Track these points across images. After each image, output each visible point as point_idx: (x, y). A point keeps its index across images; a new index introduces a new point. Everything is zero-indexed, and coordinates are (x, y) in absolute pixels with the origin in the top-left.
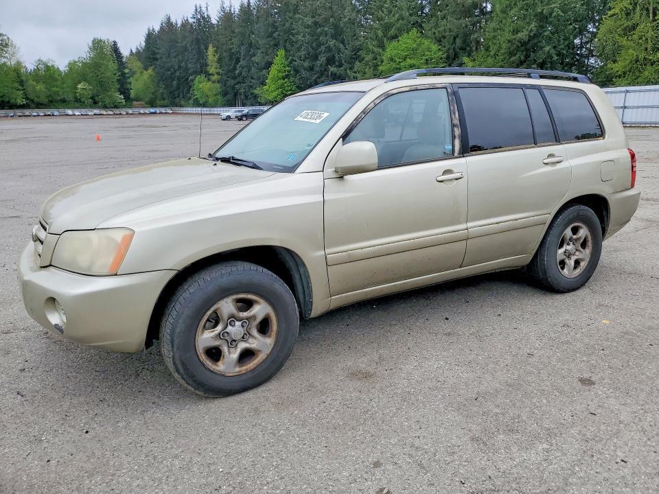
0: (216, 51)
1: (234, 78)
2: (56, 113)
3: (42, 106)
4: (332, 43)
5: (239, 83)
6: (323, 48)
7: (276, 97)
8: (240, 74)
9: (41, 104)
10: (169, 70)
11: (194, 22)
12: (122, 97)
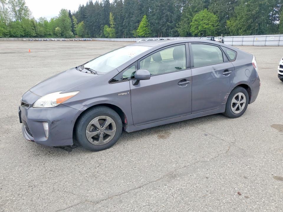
0: (113, 15)
1: (122, 26)
2: (48, 40)
3: (42, 37)
4: (168, 13)
5: (124, 28)
6: (164, 15)
7: (142, 34)
8: (125, 24)
9: (42, 36)
10: (91, 23)
11: (103, 3)
12: (72, 33)
